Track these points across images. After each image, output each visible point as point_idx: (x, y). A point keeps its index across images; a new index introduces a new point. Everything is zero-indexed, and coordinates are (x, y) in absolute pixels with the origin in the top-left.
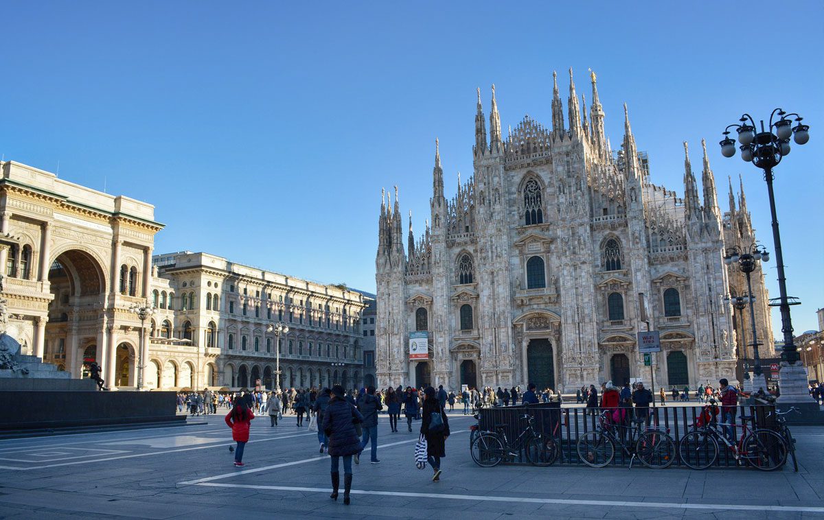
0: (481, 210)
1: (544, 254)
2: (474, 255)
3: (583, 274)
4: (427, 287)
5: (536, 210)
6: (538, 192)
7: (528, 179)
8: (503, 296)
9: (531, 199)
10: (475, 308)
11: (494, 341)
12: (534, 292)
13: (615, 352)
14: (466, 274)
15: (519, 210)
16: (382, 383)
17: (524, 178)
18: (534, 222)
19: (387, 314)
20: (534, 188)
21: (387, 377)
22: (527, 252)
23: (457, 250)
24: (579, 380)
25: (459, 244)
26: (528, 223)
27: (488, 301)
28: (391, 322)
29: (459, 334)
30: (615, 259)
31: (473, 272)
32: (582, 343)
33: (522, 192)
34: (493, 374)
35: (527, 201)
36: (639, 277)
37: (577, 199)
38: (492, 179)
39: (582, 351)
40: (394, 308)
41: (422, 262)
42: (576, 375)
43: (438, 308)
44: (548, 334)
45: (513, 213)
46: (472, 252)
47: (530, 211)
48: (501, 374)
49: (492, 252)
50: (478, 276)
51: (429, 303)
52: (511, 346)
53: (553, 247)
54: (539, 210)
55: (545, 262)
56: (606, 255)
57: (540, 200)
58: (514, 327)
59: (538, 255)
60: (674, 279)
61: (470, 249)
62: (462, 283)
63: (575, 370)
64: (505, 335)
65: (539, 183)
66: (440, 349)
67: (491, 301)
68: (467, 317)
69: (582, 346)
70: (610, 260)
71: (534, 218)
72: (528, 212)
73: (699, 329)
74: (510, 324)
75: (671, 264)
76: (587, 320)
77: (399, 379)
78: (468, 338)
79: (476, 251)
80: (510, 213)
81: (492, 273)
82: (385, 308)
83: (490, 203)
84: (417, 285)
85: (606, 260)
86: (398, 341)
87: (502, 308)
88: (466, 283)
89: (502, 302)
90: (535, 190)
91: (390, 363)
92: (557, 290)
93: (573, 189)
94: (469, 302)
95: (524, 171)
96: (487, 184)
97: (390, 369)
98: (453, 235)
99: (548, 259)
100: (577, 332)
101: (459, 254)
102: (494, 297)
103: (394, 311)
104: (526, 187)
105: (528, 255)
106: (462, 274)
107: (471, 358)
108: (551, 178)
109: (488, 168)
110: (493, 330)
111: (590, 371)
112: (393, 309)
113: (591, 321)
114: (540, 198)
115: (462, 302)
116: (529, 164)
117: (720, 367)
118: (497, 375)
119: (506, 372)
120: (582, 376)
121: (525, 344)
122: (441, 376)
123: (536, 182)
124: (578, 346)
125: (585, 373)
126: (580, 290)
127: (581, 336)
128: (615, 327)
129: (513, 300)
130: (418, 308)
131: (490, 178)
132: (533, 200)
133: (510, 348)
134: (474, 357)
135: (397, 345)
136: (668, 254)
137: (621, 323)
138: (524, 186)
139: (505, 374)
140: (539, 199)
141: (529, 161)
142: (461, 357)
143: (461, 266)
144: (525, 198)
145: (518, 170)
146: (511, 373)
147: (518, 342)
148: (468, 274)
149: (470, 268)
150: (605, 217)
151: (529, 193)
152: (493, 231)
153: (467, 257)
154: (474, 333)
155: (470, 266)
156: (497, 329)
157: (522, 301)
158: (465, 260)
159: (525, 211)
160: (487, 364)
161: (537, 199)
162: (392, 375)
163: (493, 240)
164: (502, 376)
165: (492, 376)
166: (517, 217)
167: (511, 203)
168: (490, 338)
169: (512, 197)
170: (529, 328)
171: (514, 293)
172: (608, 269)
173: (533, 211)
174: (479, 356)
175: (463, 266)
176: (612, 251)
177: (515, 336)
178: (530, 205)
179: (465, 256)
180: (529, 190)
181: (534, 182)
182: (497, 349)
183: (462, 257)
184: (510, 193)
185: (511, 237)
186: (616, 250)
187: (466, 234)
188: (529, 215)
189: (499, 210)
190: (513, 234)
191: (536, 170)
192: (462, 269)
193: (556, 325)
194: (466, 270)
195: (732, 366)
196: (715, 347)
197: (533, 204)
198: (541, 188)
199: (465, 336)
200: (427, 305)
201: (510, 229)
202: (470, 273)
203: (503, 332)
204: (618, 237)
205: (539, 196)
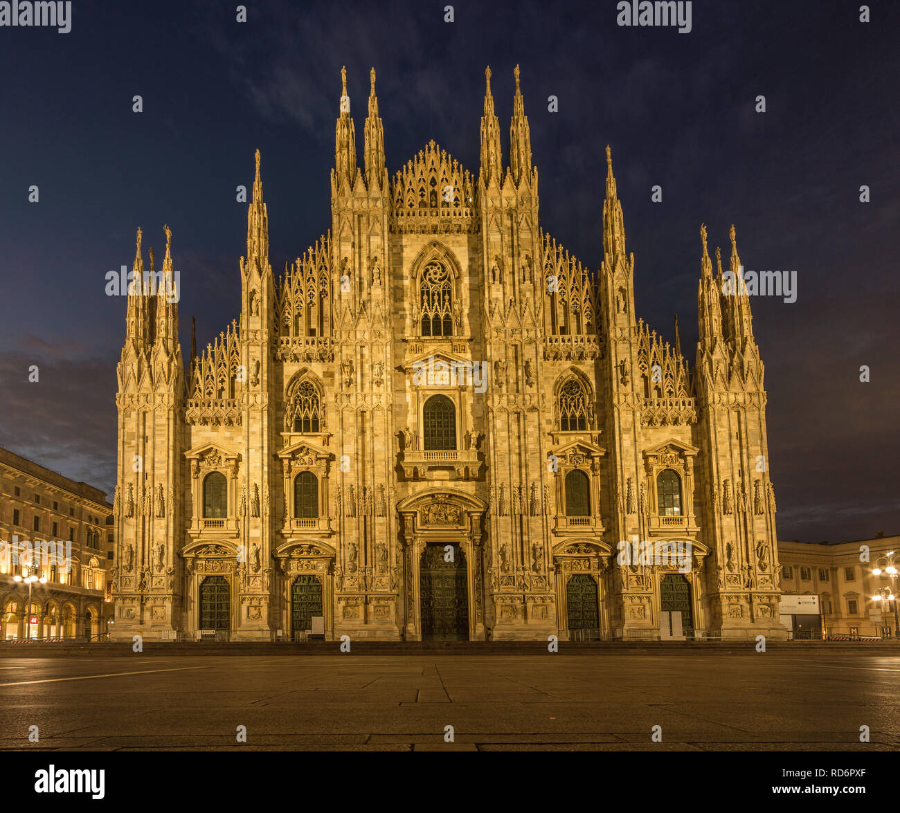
1: (457, 394)
2: (326, 381)
4: (228, 434)
5: (442, 315)
6: (445, 285)
7: (428, 259)
9: (433, 295)
10: (325, 480)
11: (362, 540)
12: (438, 457)
13: (575, 572)
14: (307, 417)
15: (412, 309)
16: (124, 614)
17: (422, 255)
18: (437, 333)
19: (141, 475)
20: (438, 276)
23: (289, 369)
24: (519, 616)
25: (296, 356)
26: (426, 332)
27: (351, 467)
28: (150, 492)
29: (291, 526)
31: (320, 414)
32: (525, 551)
33: (418, 281)
34: (359, 602)
35: (425, 297)
37: (524, 295)
38: (368, 237)
39: (527, 565)
41: (220, 386)
42: (514, 610)
43: (251, 471)
44: (460, 534)
45: (400, 313)
46: (321, 375)
47: (431, 315)
48: (374, 602)
49: (362, 375)
50: (332, 419)
51: (233, 462)
52: (394, 552)
54: (447, 317)
55: (457, 407)
56: (560, 405)
57: (450, 300)
58: (401, 517)
59: (445, 393)
60: (674, 453)
61: (317, 369)
62: (297, 429)
63: (513, 599)
64: (384, 531)
65: (449, 268)
66: (252, 551)
67: (358, 466)
69: (526, 557)
70: (569, 415)
71: (438, 327)
72: (426, 316)
73: (722, 537)
74: (393, 511)
75: (670, 427)
76: (535, 511)
77: (163, 606)
78: (308, 535)
79: (329, 374)
80: (396, 313)
81: (362, 413)
83: (361, 283)
84: (209, 427)
85: (560, 415)
86: (162, 531)
87: (380, 480)
88: (307, 430)
89: (379, 468)
90: (440, 280)
92: (482, 456)
93: (518, 276)
94: (313, 468)
95: (425, 240)
96: (357, 246)
97: (143, 585)
98: (285, 338)
99: (463, 402)
100: (518, 531)
101: (296, 379)
102: (361, 457)
103: (157, 472)
104: (425, 274)
105: (427, 392)
106: (298, 416)
107: (313, 572)
108: (472, 259)
109: (359, 216)
110: (362, 519)
111: (539, 602)
112: (154, 468)
114: (449, 295)
115: (298, 467)
116: (435, 228)
117: (756, 602)
118: (366, 603)
120: (524, 611)
121: (417, 550)
122: (255, 603)
123: (443, 267)
124: (519, 556)
125: (530, 604)
127: (525, 538)
128: (577, 528)
129: (399, 469)
130: (207, 472)
131: (364, 238)
132: (436, 297)
133: (394, 554)
134: (321, 569)
136: (670, 413)
137: (587, 522)
138: (422, 271)
139: (382, 602)
140: (447, 297)
141: (435, 221)
142: (293, 569)
143: (297, 399)
144: (423, 293)
145: (413, 236)
146: (393, 600)
147: (405, 545)
148: (311, 416)
149: (315, 406)
150: (566, 337)
151: (429, 283)
152: (367, 336)
153: (312, 386)
154: (322, 525)
155: (315, 401)
156: (368, 518)
157: (416, 471)
158: (307, 390)
159: (422, 314)
160: (347, 583)
161: (444, 296)
162: (147, 599)
163: (366, 351)
164: (375, 607)
165: (357, 605)
166: (408, 322)
167: (397, 294)
168: (354, 535)
169: (398, 283)
170: (425, 522)
171: (401, 456)
172: (564, 428)
173: (437, 316)
174: (331, 569)
175: (300, 401)
176: (572, 399)
177: (401, 536)
178: (431, 305)
179: (307, 383)
180: (430, 280)
181: (439, 266)
182: (369, 555)
183: (302, 384)
184: (397, 276)
185: (396, 356)
186: (578, 399)
187: (310, 339)
188: (429, 323)
189: (381, 297)
190: (400, 352)
191: (447, 242)
192: (298, 406)
193: (476, 516)
194: (307, 409)
195: (774, 601)
196: (750, 568)
197: (436, 304)
198: (452, 277)
199: (302, 529)
200: (227, 467)
201: (395, 341)
202: (315, 417)
203: (381, 524)
204: (583, 376)
205: (448, 291)
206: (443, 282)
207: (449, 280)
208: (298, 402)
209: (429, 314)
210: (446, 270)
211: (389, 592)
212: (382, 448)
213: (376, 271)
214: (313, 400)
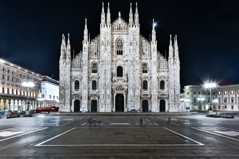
1: (123, 66)
2: (98, 63)
3: (136, 73)
4: (80, 73)
7: (118, 39)
9: (119, 46)
10: (98, 82)
11: (105, 94)
12: (119, 78)
13: (144, 99)
15: (115, 49)
16: (61, 107)
17: (117, 38)
20: (120, 42)
21: (63, 105)
23: (91, 61)
24: (133, 108)
25: (93, 58)
26: (118, 54)
28: (66, 84)
29: (91, 90)
30: (146, 70)
31: (97, 69)
32: (135, 96)
33: (116, 43)
36: (154, 76)
37: (136, 48)
38: (107, 37)
39: (135, 98)
40: (67, 80)
42: (132, 106)
44: (123, 92)
45: (113, 50)
46: (97, 62)
48: (107, 105)
49: (105, 63)
50: (99, 71)
51: (80, 79)
52: (111, 96)
53: (126, 63)
54: (122, 50)
55: (123, 68)
56: (143, 68)
59: (121, 66)
60: (164, 77)
62: (93, 72)
64: (109, 92)
65: (122, 41)
66: (85, 95)
68: (95, 85)
71: (120, 53)
72: (118, 50)
73: (171, 93)
74: (111, 88)
75: (163, 73)
76: (137, 88)
77: (68, 105)
78: (95, 92)
79: (99, 62)
81: (105, 70)
83: (105, 45)
84: (76, 72)
85: (143, 70)
87: (108, 83)
88: (94, 73)
89: (108, 80)
91: (64, 100)
92: (127, 78)
93: (135, 44)
94: (95, 80)
95: (118, 36)
96: (105, 38)
98: (91, 55)
100: (134, 92)
101: (92, 62)
102: (105, 78)
105: (118, 65)
106: (93, 70)
107: (95, 99)
108: (127, 40)
109: (105, 32)
111: (137, 105)
113: (138, 89)
115: (93, 80)
116: (120, 34)
117: (176, 105)
118: (105, 105)
120: (134, 106)
121: (115, 95)
125: (135, 105)
126: (135, 78)
127: (135, 94)
128: (145, 91)
129: (112, 80)
130: (76, 80)
134: (97, 99)
135: (68, 93)
136: (163, 70)
137: (147, 90)
138: (117, 41)
139: (108, 105)
140: (122, 47)
141: (120, 32)
142: (92, 99)
143: (93, 67)
144: (117, 46)
145: (116, 35)
146: (110, 105)
147: (113, 95)
148: (95, 69)
150: (144, 55)
151: (119, 44)
152: (106, 55)
153: (96, 64)
154: (97, 90)
155: (96, 67)
156: (106, 90)
157: (115, 81)
158: (94, 64)
160: (102, 101)
162: (65, 104)
163: (106, 58)
165: (103, 105)
166: (114, 52)
167: (112, 47)
168: (103, 93)
169: (113, 44)
170: (116, 90)
171: (112, 78)
172: (143, 73)
173: (120, 50)
174: (99, 99)
176: (145, 67)
177: (112, 92)
178: (119, 48)
181: (120, 40)
182: (106, 96)
184: (112, 43)
185: (112, 58)
187: (95, 55)
189: (109, 48)
190: (113, 57)
191: (122, 36)
193: (126, 89)
195: (179, 105)
196: (175, 99)
198: (123, 43)
199: (93, 91)
201: (112, 55)
202: (96, 70)
204: (147, 63)
205: (122, 45)
211: (110, 103)
212: (109, 76)
213: (108, 43)
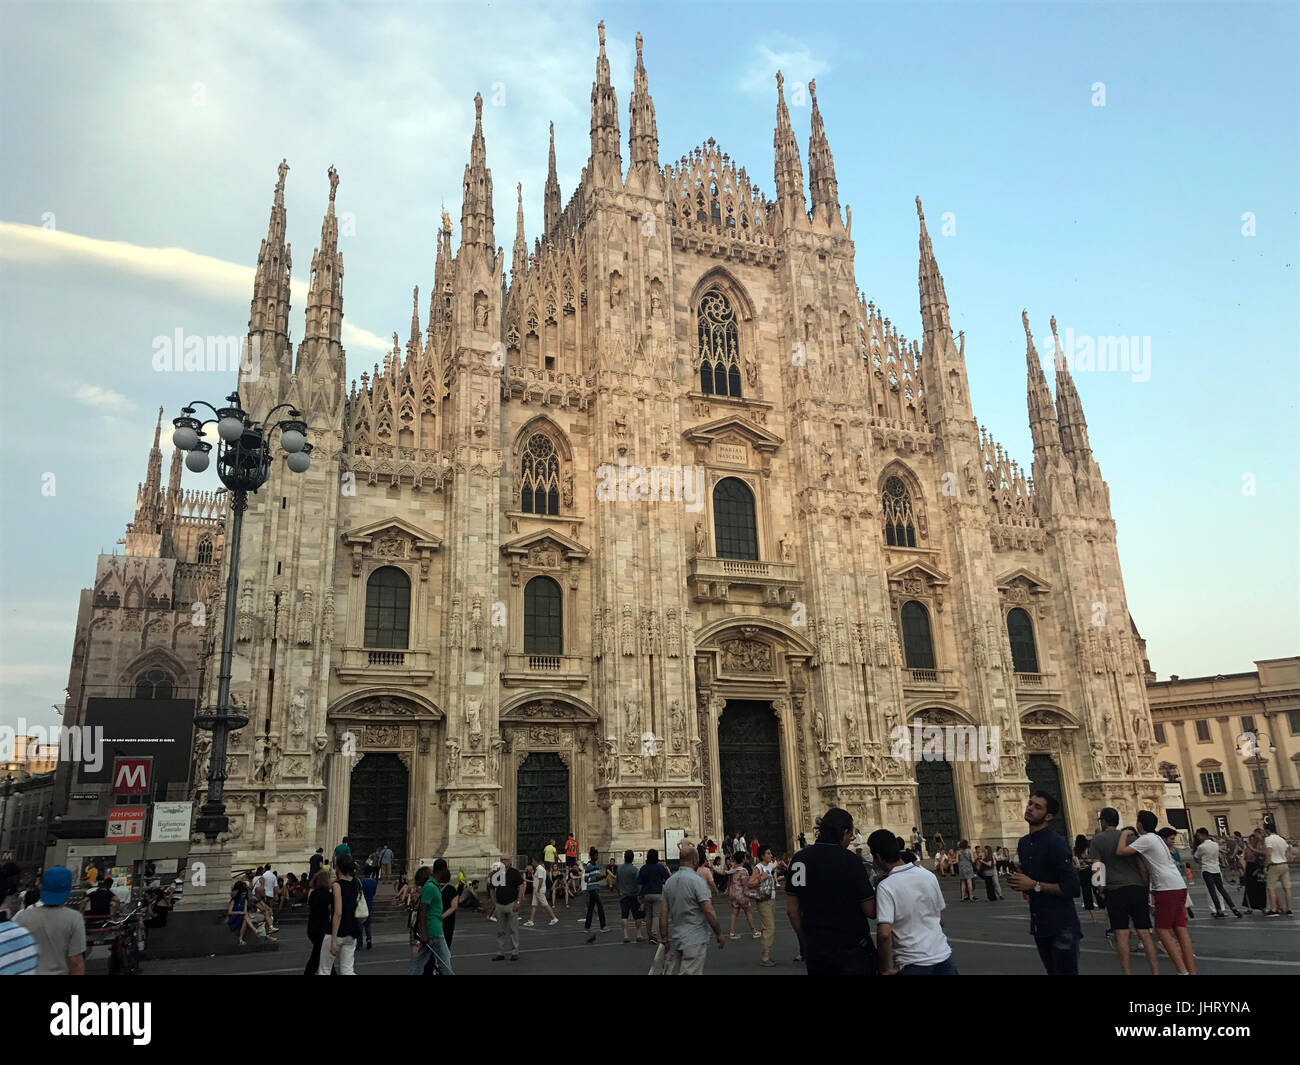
0: (615, 320)
1: (757, 479)
2: (574, 438)
3: (865, 542)
4: (415, 505)
5: (727, 366)
6: (730, 326)
7: (711, 286)
8: (672, 564)
9: (715, 337)
10: (574, 590)
11: (647, 695)
12: (741, 572)
14: (540, 489)
17: (703, 281)
18: (722, 392)
19: (272, 568)
20: (714, 312)
22: (713, 462)
23: (519, 414)
24: (871, 820)
25: (536, 396)
26: (706, 389)
27: (629, 575)
28: (288, 596)
29: (519, 667)
30: (905, 524)
31: (563, 486)
32: (873, 718)
33: (695, 314)
34: (644, 800)
35: (705, 338)
36: (980, 572)
37: (845, 362)
39: (876, 740)
40: (303, 550)
42: (864, 811)
43: (473, 572)
44: (776, 689)
46: (567, 429)
47: (714, 364)
48: (666, 801)
49: (640, 440)
51: (426, 553)
54: (734, 369)
55: (758, 497)
56: (886, 509)
57: (737, 346)
58: (700, 657)
59: (741, 476)
61: (564, 421)
62: (526, 511)
63: (861, 794)
64: (676, 684)
67: (638, 576)
68: (543, 616)
69: (874, 727)
70: (894, 522)
71: (723, 382)
72: (706, 364)
75: (1017, 553)
76: (882, 658)
77: (302, 813)
78: (549, 680)
79: (581, 431)
82: (266, 548)
83: (637, 310)
84: (382, 490)
85: (885, 523)
86: (308, 671)
87: (668, 600)
88: (542, 511)
90: (723, 317)
91: (268, 753)
93: (836, 336)
94: (555, 571)
95: (709, 264)
96: (631, 258)
97: (265, 772)
98: (516, 368)
99: (766, 493)
100: (862, 688)
101: (526, 429)
103: (303, 563)
104: (704, 305)
105: (718, 473)
106: (526, 486)
107: (554, 749)
108: (768, 300)
109: (633, 218)
110: (647, 660)
111: (896, 797)
112: (296, 554)
114: (736, 340)
116: (722, 251)
117: (1140, 792)
118: (656, 802)
119: (683, 795)
120: (877, 812)
121: (714, 713)
122: (472, 805)
123: (727, 301)
125: (884, 801)
126: (862, 580)
127: (871, 699)
128: (922, 686)
129: (692, 581)
130: (378, 565)
131: (640, 248)
132: (719, 340)
133: (695, 720)
134: (568, 742)
135: (306, 683)
137: (933, 676)
138: (700, 301)
139: (679, 801)
140: (733, 342)
142: (522, 742)
144: (700, 330)
146: (697, 797)
147: (702, 706)
148: (547, 488)
149: (554, 473)
150: (890, 421)
151: (710, 320)
152: (647, 386)
153: (548, 441)
154: (571, 668)
155: (554, 467)
156: (656, 660)
157: (713, 589)
158: (540, 447)
159: (702, 360)
160: (625, 768)
161: (729, 340)
162: (271, 800)
163: (646, 407)
164: (669, 808)
165: (640, 807)
168: (634, 687)
170: (724, 667)
171: (693, 564)
172: (891, 541)
173: (720, 366)
174: (585, 742)
175: (531, 462)
176: (897, 502)
178: (712, 349)
179: (541, 436)
180: (710, 314)
181: (721, 298)
182: (658, 720)
183: (534, 438)
186: (904, 503)
187: (556, 373)
188: (711, 373)
191: (736, 272)
192: (527, 471)
193: (801, 663)
194: (541, 477)
195: (1158, 792)
196: (1128, 747)
197: (719, 349)
198: (740, 317)
199: (540, 672)
200: (413, 560)
202: (555, 489)
203: (674, 670)
204: (911, 473)
205: (733, 335)
206: (727, 322)
207: (735, 319)
208: (527, 464)
209: (711, 361)
210: (731, 305)
211: (691, 784)
212: (672, 551)
213: (656, 296)
214: (550, 465)
